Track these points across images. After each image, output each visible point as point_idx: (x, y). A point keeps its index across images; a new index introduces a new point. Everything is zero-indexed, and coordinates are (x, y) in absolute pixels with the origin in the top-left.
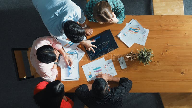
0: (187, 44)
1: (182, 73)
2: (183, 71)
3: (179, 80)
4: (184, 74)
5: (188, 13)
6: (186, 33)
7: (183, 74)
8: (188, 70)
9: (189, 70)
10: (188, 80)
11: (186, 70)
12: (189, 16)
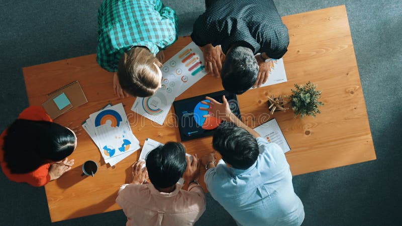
0: (305, 71)
1: (308, 133)
2: (308, 129)
3: (305, 148)
4: (312, 134)
5: (296, 10)
6: (298, 51)
7: (310, 135)
8: (316, 124)
9: (319, 124)
10: (321, 144)
11: (313, 124)
12: (298, 14)
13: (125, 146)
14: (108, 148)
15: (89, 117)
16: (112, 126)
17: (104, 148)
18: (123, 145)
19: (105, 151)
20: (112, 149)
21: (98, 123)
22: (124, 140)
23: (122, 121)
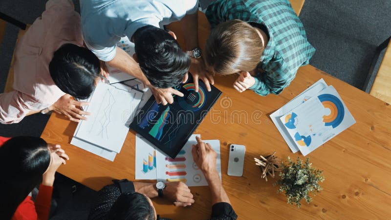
13: (303, 139)
14: (295, 119)
15: (328, 85)
16: (324, 117)
17: (293, 113)
18: (303, 137)
19: (290, 116)
20: (295, 124)
21: (324, 98)
22: (310, 136)
23: (334, 127)
